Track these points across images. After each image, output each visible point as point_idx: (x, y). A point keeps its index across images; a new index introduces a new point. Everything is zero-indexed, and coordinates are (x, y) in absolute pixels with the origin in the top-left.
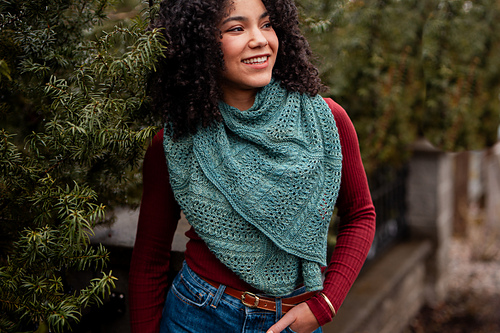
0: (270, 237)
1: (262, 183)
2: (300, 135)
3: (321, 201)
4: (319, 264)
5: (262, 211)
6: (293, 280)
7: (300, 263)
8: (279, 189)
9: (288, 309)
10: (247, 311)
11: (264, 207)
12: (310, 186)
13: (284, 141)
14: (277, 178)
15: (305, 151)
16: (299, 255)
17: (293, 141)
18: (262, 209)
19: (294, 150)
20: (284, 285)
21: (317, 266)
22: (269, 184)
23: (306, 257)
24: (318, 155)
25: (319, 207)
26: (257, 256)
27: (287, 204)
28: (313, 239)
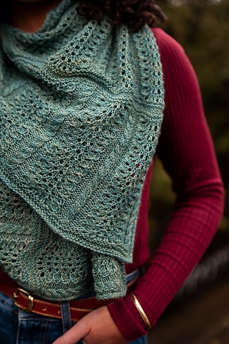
0: (42, 214)
1: (35, 134)
2: (98, 68)
3: (122, 166)
4: (116, 259)
5: (32, 176)
7: (88, 257)
8: (57, 144)
10: (21, 317)
11: (32, 168)
12: (105, 142)
13: (74, 75)
14: (56, 127)
15: (105, 93)
16: (83, 244)
17: (87, 76)
18: (31, 172)
19: (86, 89)
21: (113, 262)
22: (44, 135)
23: (93, 248)
24: (122, 96)
25: (117, 175)
26: (27, 241)
27: (67, 166)
28: (105, 221)
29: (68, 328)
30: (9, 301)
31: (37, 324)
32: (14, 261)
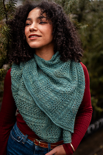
0: (50, 117)
1: (49, 94)
2: (68, 76)
3: (74, 105)
5: (48, 106)
6: (57, 137)
8: (56, 98)
9: (54, 147)
10: (36, 147)
11: (48, 104)
12: (70, 98)
13: (62, 77)
14: (57, 93)
15: (70, 83)
16: (62, 127)
17: (65, 78)
19: (65, 82)
20: (53, 138)
21: (69, 133)
22: (52, 95)
23: (64, 128)
24: (75, 85)
25: (73, 108)
26: (43, 125)
27: (59, 104)
28: (68, 121)
29: (50, 151)
30: (32, 142)
31: (40, 149)
32: (39, 131)
